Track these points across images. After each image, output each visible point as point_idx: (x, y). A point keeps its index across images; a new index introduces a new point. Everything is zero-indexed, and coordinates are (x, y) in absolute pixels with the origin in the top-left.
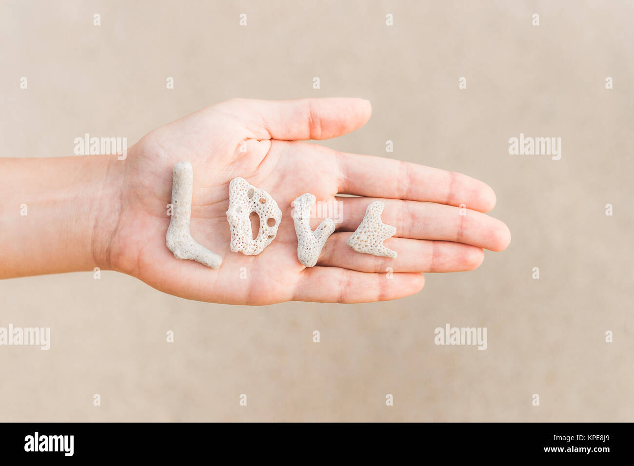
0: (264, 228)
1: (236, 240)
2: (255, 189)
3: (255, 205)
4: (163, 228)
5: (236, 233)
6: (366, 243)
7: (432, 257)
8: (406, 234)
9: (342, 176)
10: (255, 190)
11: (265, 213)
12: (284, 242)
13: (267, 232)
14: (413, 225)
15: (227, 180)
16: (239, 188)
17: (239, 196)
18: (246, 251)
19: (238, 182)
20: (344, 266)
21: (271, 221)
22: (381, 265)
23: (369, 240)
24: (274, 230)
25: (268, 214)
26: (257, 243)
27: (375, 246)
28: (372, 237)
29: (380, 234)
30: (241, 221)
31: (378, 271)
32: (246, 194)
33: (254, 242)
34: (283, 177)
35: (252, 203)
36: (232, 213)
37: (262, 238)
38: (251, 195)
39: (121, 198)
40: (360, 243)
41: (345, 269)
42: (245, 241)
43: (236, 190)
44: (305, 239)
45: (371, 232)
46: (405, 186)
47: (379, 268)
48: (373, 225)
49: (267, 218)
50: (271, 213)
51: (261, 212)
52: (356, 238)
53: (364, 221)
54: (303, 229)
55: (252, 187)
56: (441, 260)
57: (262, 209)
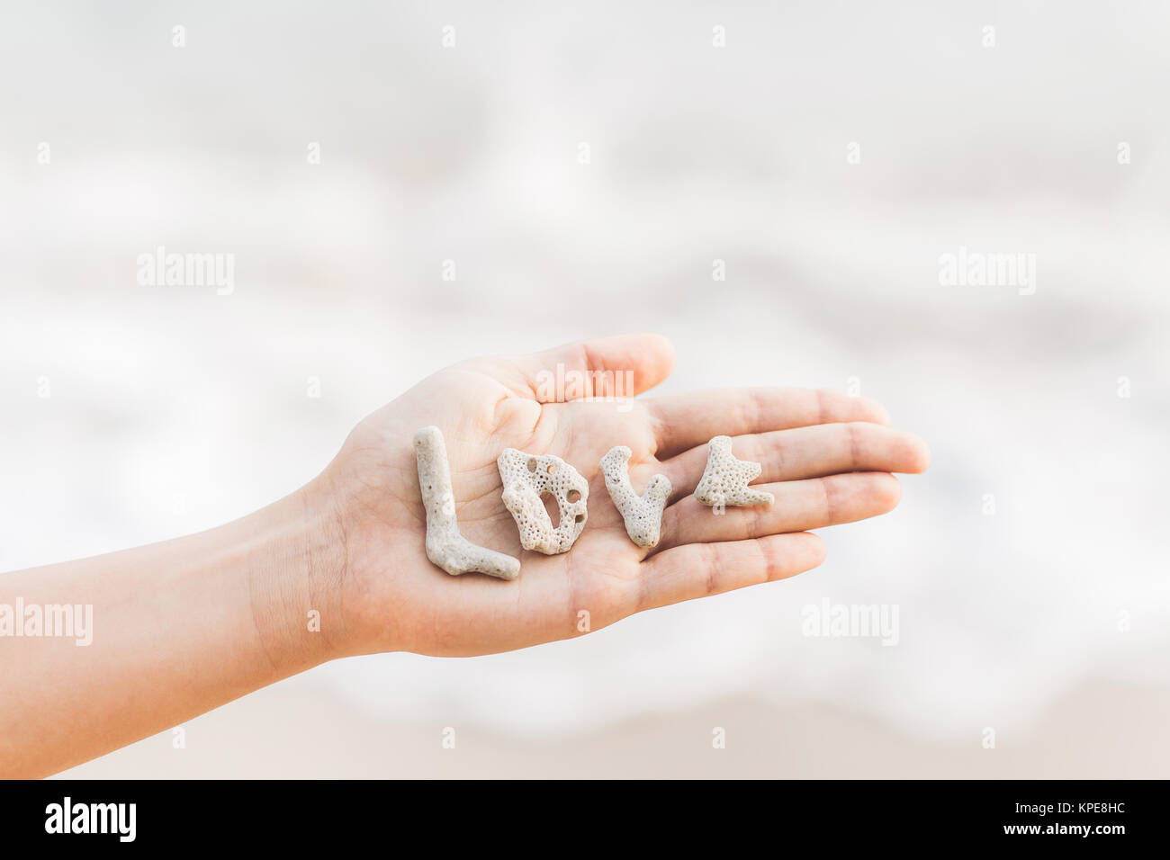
0: (566, 507)
1: (527, 530)
2: (537, 457)
3: (543, 480)
4: (418, 542)
5: (524, 520)
6: (725, 487)
7: (825, 495)
8: (777, 473)
9: (658, 422)
10: (537, 459)
11: (560, 485)
12: (603, 528)
13: (572, 510)
14: (783, 459)
15: (492, 457)
16: (512, 461)
17: (515, 472)
18: (548, 544)
19: (509, 454)
20: (700, 538)
21: (573, 495)
22: (755, 522)
23: (726, 481)
24: (582, 506)
25: (566, 484)
26: (561, 531)
27: (737, 489)
28: (729, 478)
29: (739, 473)
30: (525, 499)
31: (752, 535)
32: (525, 467)
33: (556, 531)
34: (572, 439)
35: (538, 479)
36: (510, 493)
37: (566, 522)
38: (532, 466)
39: (339, 521)
40: (714, 488)
41: (703, 542)
42: (540, 527)
43: (508, 464)
44: (633, 505)
45: (725, 472)
46: (754, 413)
47: (754, 527)
48: (724, 461)
49: (566, 491)
50: (569, 482)
51: (554, 486)
52: (706, 483)
53: (709, 461)
54: (626, 494)
55: (531, 456)
56: (840, 497)
57: (555, 481)
